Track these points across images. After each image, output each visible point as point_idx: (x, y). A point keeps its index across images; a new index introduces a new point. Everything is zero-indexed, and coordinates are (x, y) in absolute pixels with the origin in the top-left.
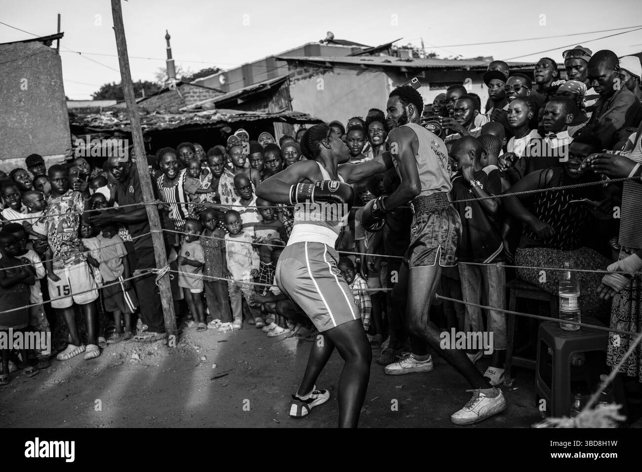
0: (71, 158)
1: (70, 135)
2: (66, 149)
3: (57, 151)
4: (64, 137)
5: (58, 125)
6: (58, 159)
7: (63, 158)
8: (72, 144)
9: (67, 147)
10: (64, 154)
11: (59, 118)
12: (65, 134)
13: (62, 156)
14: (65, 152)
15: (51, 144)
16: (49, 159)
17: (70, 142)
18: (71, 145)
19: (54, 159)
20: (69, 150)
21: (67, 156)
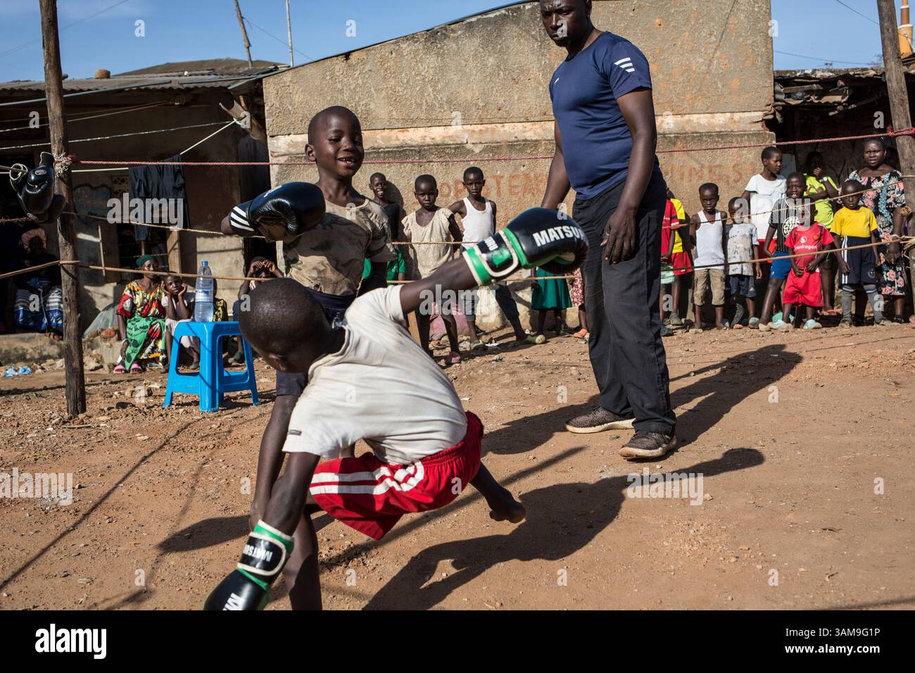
0: (771, 117)
1: (772, 84)
2: (765, 104)
3: (753, 106)
4: (766, 87)
5: (757, 68)
6: (753, 117)
7: (759, 116)
8: (774, 96)
9: (767, 101)
10: (763, 111)
11: (759, 59)
12: (766, 82)
13: (760, 114)
14: (764, 108)
15: (747, 96)
16: (741, 118)
17: (773, 94)
18: (773, 98)
19: (748, 117)
20: (770, 105)
21: (766, 115)
